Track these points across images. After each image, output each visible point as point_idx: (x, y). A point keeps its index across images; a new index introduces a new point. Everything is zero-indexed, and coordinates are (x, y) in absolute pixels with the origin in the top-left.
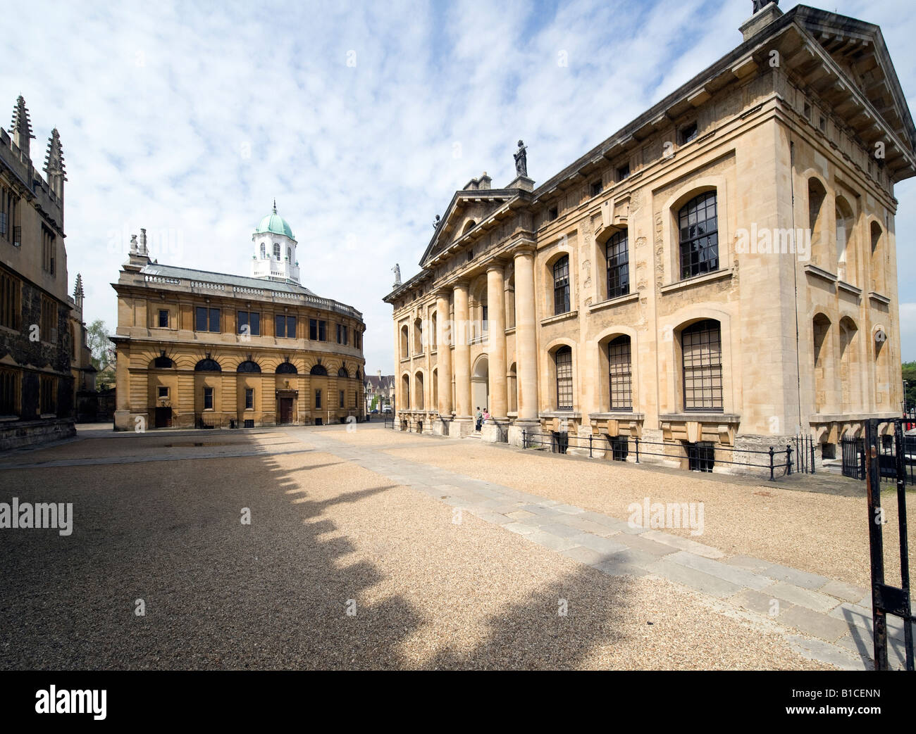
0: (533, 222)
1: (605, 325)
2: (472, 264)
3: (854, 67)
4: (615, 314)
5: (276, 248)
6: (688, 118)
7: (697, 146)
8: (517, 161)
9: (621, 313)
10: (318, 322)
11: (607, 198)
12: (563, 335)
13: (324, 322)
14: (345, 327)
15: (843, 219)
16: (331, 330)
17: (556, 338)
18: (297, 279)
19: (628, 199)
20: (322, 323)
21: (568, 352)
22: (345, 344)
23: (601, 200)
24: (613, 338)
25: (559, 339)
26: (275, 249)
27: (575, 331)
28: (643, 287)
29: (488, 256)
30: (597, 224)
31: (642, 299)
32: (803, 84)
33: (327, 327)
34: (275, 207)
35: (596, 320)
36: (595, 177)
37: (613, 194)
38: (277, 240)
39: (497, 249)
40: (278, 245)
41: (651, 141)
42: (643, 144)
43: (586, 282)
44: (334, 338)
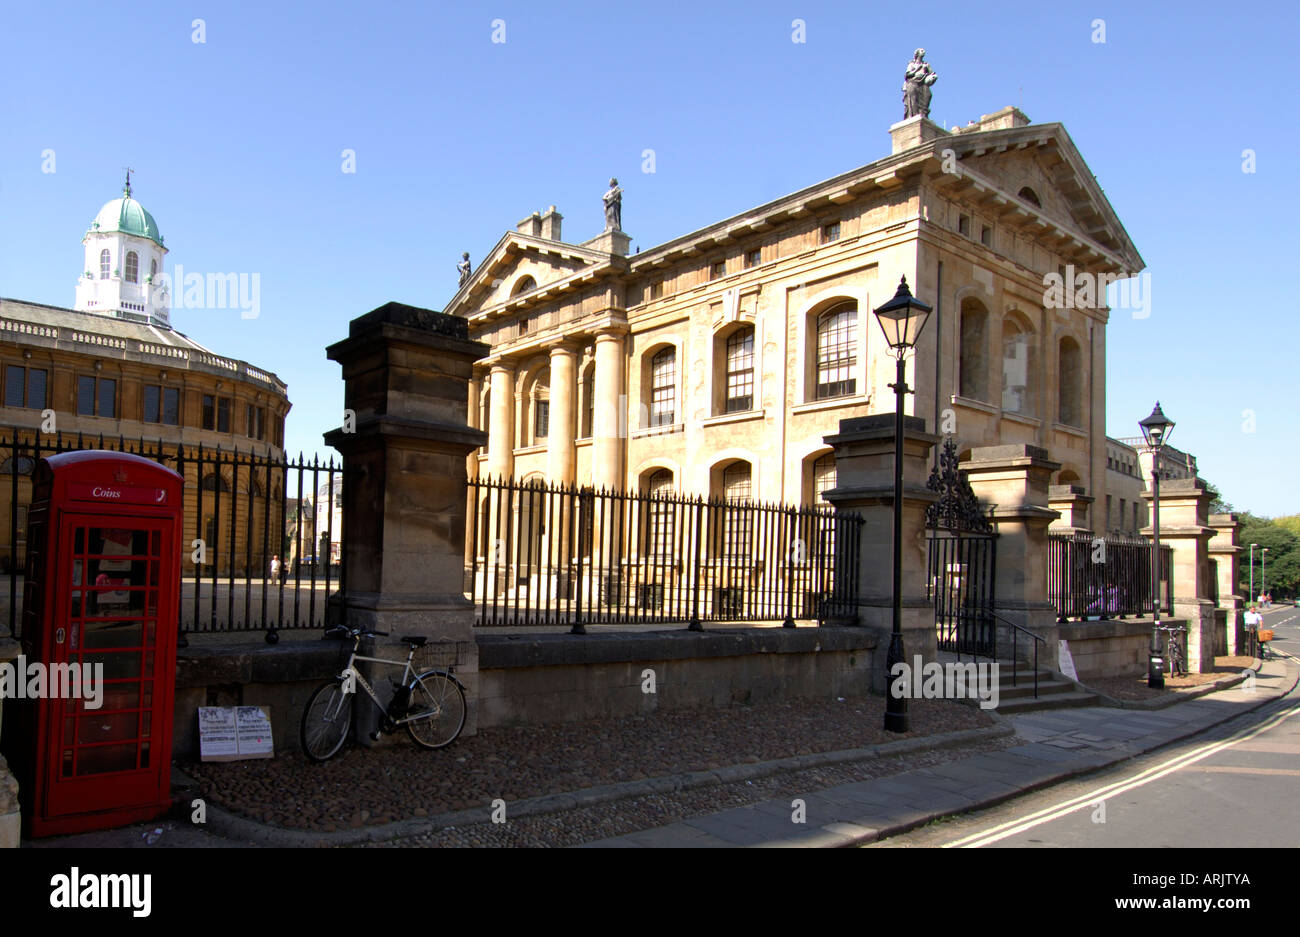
0: (627, 297)
1: (720, 446)
2: (527, 340)
3: (1038, 158)
4: (733, 433)
5: (132, 260)
6: (831, 214)
7: (838, 249)
8: (608, 207)
9: (741, 433)
10: (217, 399)
11: (731, 284)
12: (662, 454)
13: (227, 400)
14: (260, 409)
15: (1024, 333)
16: (239, 415)
17: (652, 457)
18: (166, 317)
19: (758, 292)
20: (225, 402)
21: (667, 476)
22: (259, 438)
23: (724, 285)
24: (729, 463)
25: (657, 459)
26: (128, 261)
27: (679, 451)
28: (769, 404)
29: (553, 332)
30: (717, 314)
31: (768, 419)
32: (957, 198)
33: (232, 409)
34: (128, 184)
35: (710, 438)
36: (717, 255)
37: (738, 282)
38: (134, 247)
39: (569, 325)
40: (135, 255)
41: (788, 229)
42: (778, 230)
43: (698, 388)
44: (244, 427)
